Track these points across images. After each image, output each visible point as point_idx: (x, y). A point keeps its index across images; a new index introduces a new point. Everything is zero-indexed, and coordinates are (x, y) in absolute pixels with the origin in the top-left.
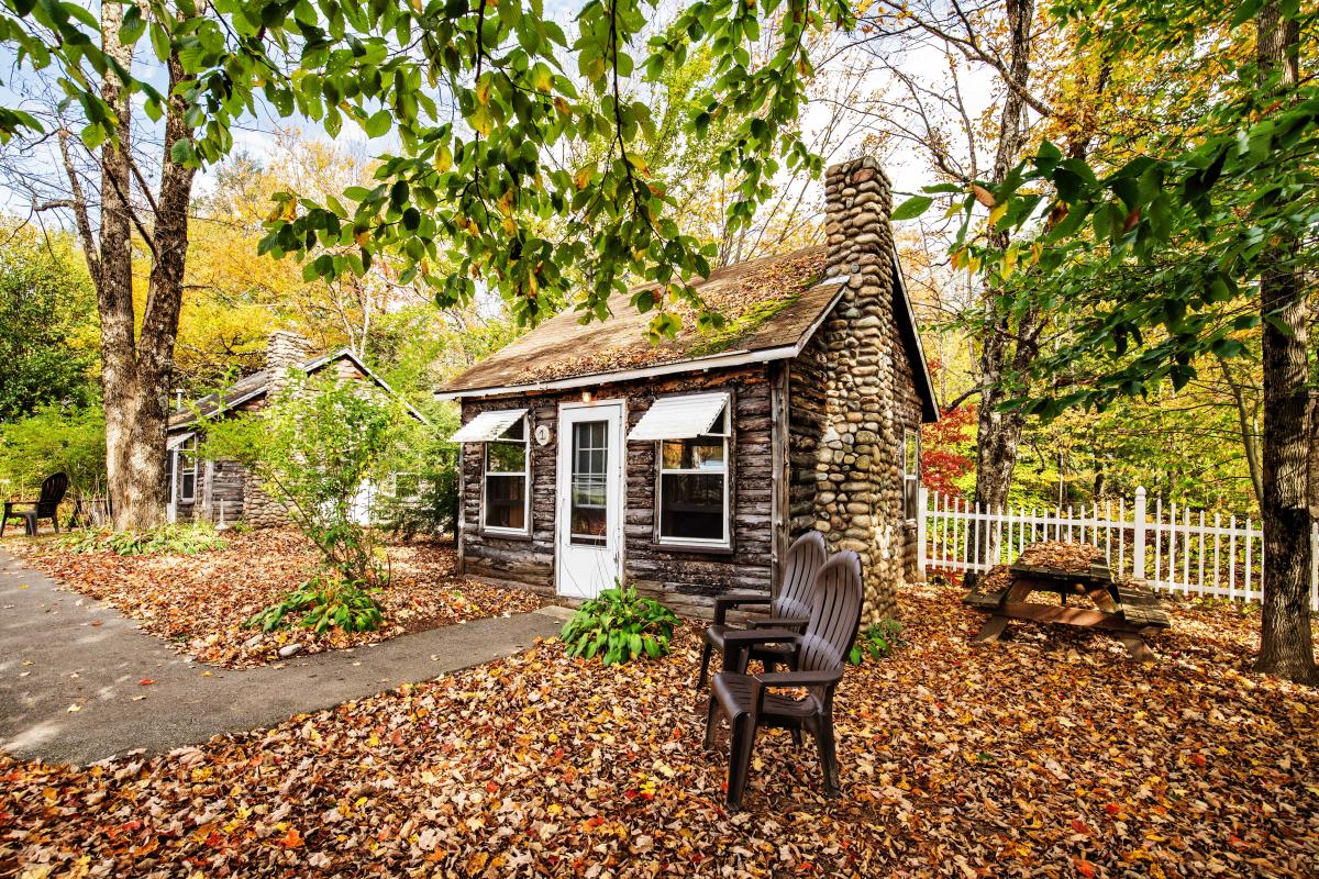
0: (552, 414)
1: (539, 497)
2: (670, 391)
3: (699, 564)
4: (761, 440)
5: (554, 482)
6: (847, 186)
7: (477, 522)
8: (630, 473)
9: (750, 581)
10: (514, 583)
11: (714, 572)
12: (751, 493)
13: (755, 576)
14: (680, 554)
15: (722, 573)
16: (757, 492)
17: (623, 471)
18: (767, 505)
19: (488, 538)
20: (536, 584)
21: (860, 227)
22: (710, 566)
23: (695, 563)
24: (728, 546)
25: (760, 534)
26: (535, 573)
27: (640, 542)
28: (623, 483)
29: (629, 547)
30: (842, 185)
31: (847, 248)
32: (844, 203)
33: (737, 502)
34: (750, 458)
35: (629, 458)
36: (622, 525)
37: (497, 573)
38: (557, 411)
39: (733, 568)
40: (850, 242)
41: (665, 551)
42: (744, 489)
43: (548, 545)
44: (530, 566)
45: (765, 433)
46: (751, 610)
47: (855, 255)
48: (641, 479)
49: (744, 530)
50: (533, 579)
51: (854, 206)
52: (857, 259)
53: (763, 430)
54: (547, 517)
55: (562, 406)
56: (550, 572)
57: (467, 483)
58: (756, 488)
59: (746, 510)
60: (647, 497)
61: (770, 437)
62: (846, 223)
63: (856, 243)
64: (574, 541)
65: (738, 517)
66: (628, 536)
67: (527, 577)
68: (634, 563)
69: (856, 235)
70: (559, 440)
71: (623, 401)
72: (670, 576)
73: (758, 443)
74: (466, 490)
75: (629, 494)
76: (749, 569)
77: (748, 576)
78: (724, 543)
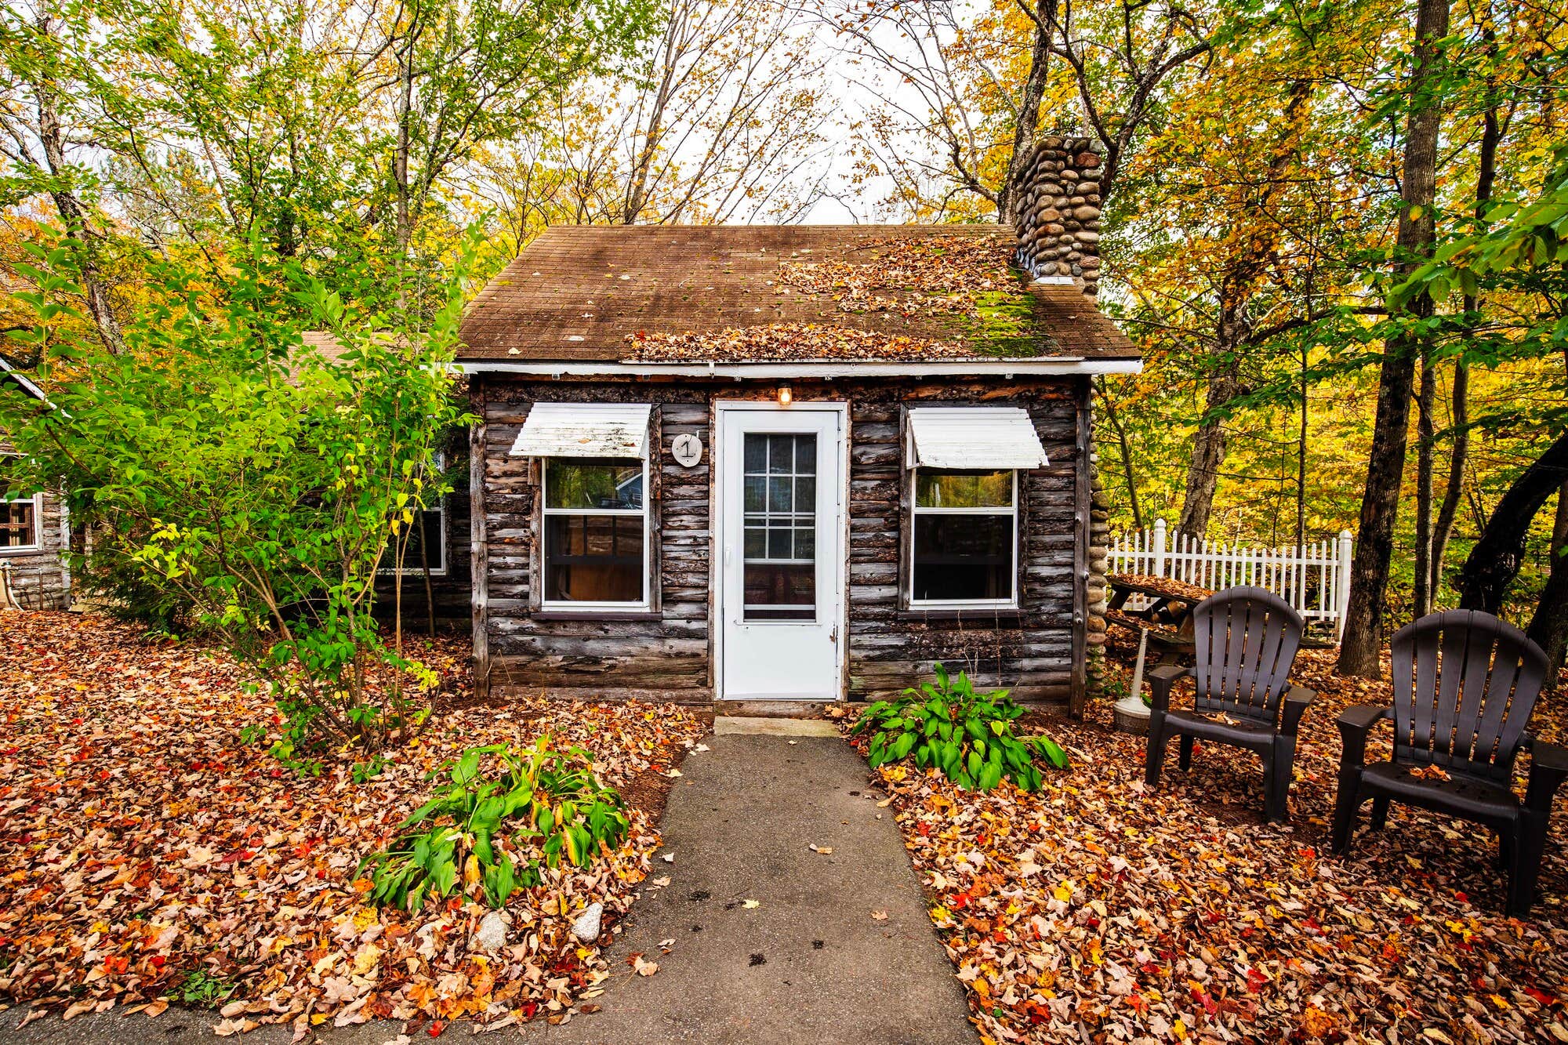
0: (698, 416)
1: (673, 551)
2: (927, 398)
3: (970, 633)
4: (1063, 472)
5: (705, 526)
6: (1068, 167)
7: (525, 596)
8: (855, 513)
9: (1044, 647)
10: (619, 691)
11: (994, 642)
12: (1047, 539)
13: (1051, 641)
14: (941, 622)
15: (1006, 641)
16: (1055, 538)
17: (843, 509)
18: (1068, 554)
19: (551, 622)
20: (673, 687)
21: (1083, 222)
22: (987, 635)
23: (963, 633)
24: (1015, 607)
25: (1057, 590)
26: (666, 671)
27: (877, 610)
28: (843, 527)
29: (853, 617)
30: (1061, 164)
31: (1068, 243)
32: (1064, 187)
33: (1029, 551)
34: (1045, 494)
35: (853, 491)
36: (842, 588)
37: (574, 678)
38: (709, 412)
39: (1020, 633)
40: (1070, 237)
41: (918, 618)
42: (1037, 534)
43: (694, 625)
44: (655, 662)
45: (1069, 465)
46: (1045, 683)
47: (1077, 255)
48: (875, 521)
49: (1037, 587)
50: (663, 680)
51: (1077, 194)
52: (1078, 260)
53: (1065, 460)
54: (692, 579)
55: (719, 405)
56: (701, 667)
57: (492, 528)
58: (1053, 533)
59: (1040, 560)
60: (888, 546)
61: (1074, 469)
62: (1067, 212)
63: (1078, 239)
64: (749, 615)
65: (1031, 570)
66: (852, 603)
67: (649, 679)
68: (866, 640)
69: (1077, 230)
70: (717, 459)
71: (844, 406)
72: (923, 652)
73: (1057, 477)
74: (490, 540)
75: (852, 543)
76: (1042, 633)
77: (1040, 641)
78: (1011, 604)
